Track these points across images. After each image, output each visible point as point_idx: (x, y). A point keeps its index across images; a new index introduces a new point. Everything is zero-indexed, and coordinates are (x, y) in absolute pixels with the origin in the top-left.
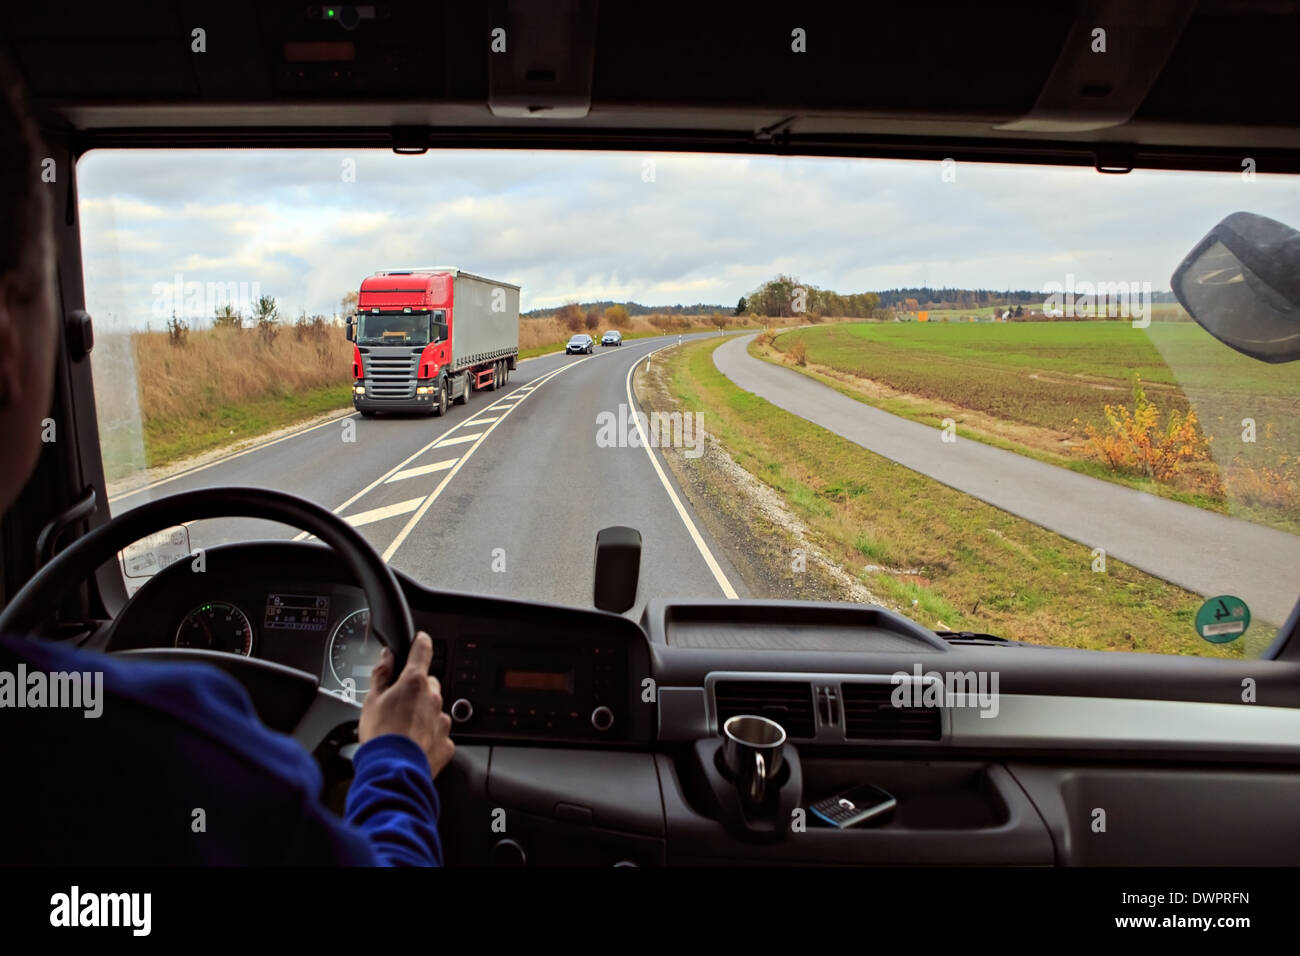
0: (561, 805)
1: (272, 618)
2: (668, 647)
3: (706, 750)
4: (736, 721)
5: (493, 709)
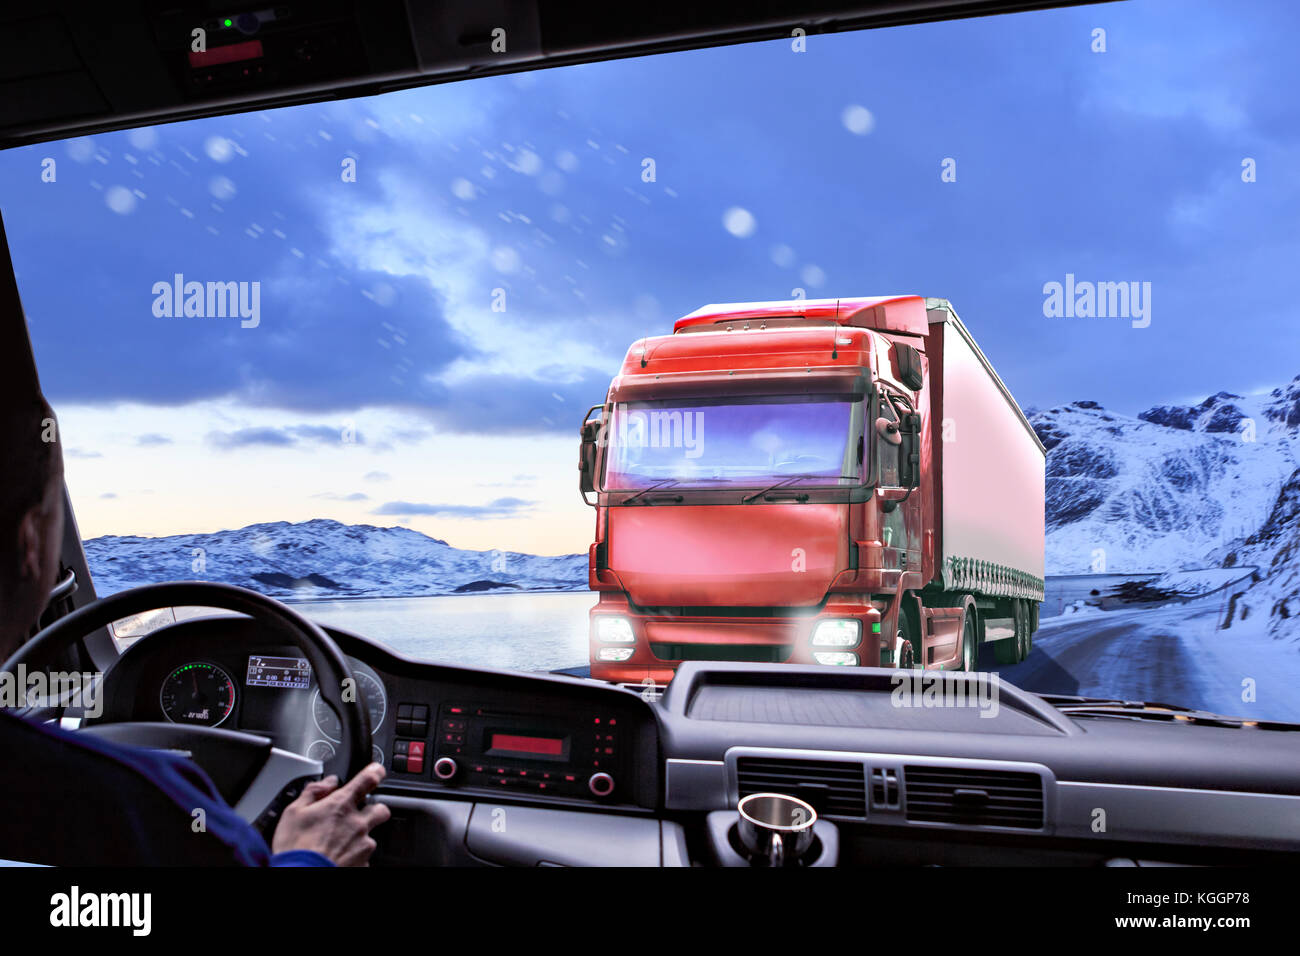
0: (544, 864)
1: (254, 677)
2: (684, 718)
3: (720, 824)
4: (755, 800)
5: (480, 769)
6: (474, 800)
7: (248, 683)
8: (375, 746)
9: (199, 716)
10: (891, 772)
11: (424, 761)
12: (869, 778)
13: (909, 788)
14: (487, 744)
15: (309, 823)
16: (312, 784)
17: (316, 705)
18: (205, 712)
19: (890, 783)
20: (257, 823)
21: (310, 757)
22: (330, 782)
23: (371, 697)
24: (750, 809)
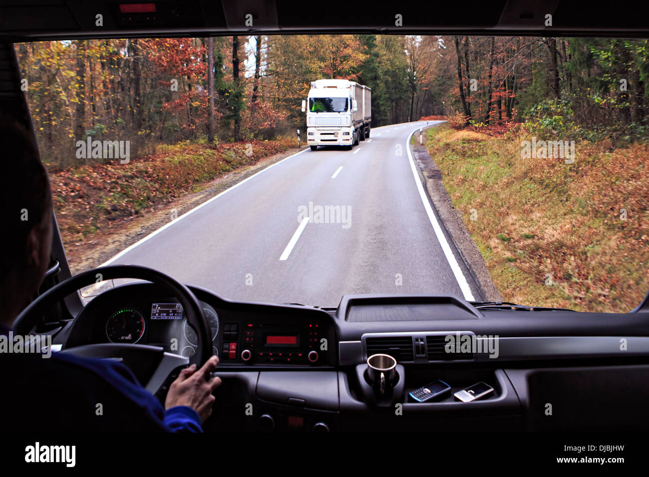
0: (290, 399)
1: (155, 315)
2: (345, 322)
3: (361, 370)
4: (373, 357)
5: (261, 354)
6: (259, 370)
7: (152, 318)
8: (214, 347)
9: (127, 338)
10: (422, 340)
11: (236, 353)
12: (414, 343)
13: (428, 346)
14: (265, 341)
15: (183, 391)
16: (184, 370)
17: (186, 327)
18: (130, 336)
19: (422, 345)
20: (157, 394)
21: (183, 356)
22: (193, 368)
23: (212, 321)
24: (372, 362)
